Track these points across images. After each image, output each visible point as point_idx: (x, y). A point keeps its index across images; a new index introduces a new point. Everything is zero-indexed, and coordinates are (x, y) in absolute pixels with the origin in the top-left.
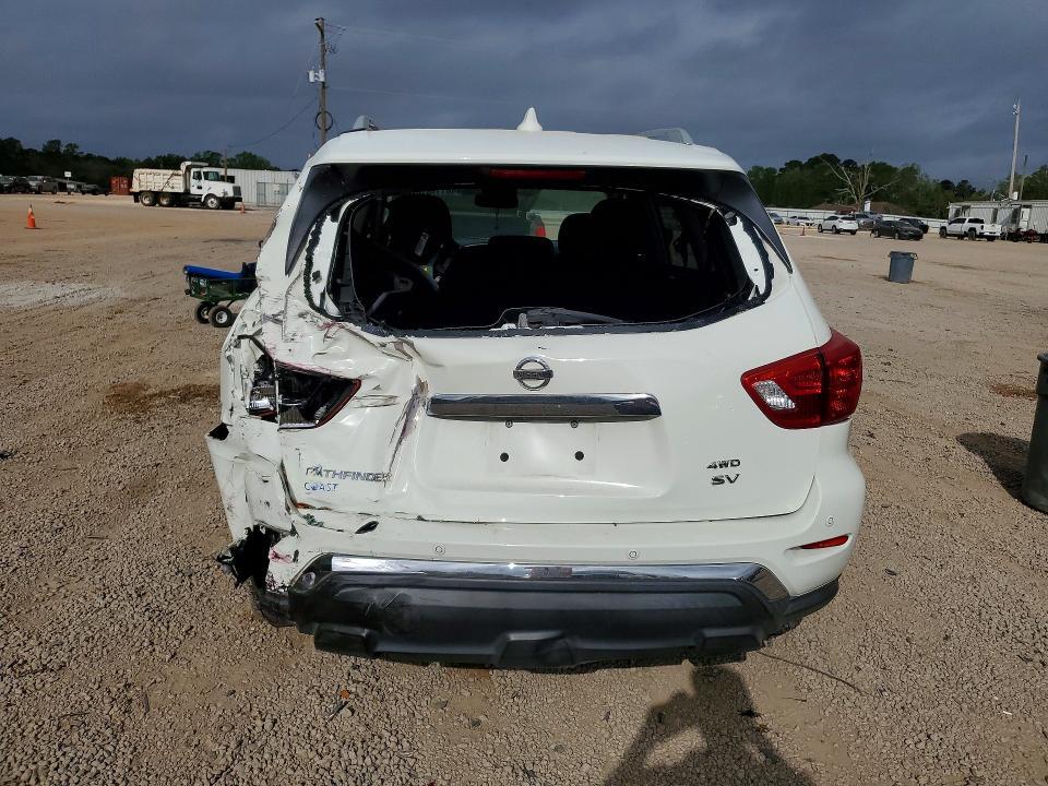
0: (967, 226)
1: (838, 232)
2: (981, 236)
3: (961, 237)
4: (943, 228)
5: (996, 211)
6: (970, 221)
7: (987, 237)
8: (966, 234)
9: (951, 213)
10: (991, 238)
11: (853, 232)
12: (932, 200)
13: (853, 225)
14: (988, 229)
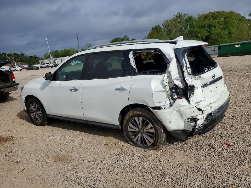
0: (46, 65)
1: (17, 70)
2: (50, 67)
3: (45, 68)
4: (41, 66)
5: (50, 61)
6: (47, 64)
7: (51, 67)
8: (47, 67)
9: (40, 63)
10: (52, 67)
11: (21, 70)
12: (30, 61)
13: (20, 68)
14: (51, 65)
